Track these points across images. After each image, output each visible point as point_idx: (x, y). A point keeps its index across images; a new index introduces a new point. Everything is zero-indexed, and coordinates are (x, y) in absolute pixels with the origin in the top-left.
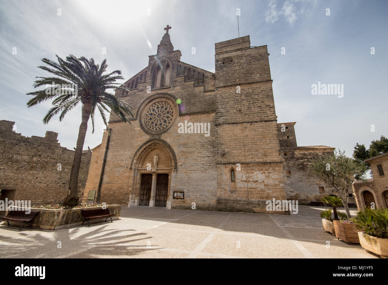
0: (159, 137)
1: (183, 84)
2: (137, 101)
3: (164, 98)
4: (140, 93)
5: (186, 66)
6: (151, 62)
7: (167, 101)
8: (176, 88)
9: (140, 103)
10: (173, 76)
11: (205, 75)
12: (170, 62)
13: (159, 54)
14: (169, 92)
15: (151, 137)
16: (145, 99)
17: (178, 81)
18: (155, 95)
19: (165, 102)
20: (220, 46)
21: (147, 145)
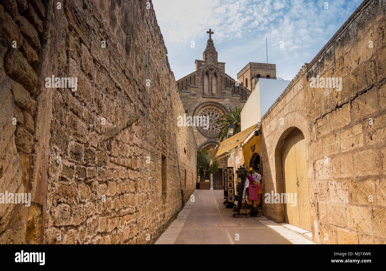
0: (215, 140)
1: (231, 98)
2: (190, 105)
3: (215, 106)
4: (193, 97)
5: (232, 80)
6: (200, 67)
7: (217, 109)
8: (226, 100)
9: (194, 107)
10: (222, 87)
11: (247, 93)
12: (218, 72)
13: (207, 61)
14: (220, 102)
15: (208, 140)
16: (198, 104)
17: (227, 93)
18: (208, 102)
19: (216, 110)
20: (254, 66)
21: (206, 146)
